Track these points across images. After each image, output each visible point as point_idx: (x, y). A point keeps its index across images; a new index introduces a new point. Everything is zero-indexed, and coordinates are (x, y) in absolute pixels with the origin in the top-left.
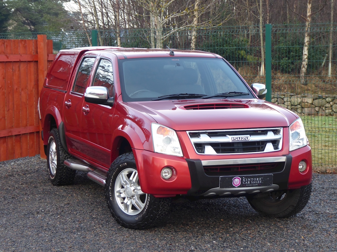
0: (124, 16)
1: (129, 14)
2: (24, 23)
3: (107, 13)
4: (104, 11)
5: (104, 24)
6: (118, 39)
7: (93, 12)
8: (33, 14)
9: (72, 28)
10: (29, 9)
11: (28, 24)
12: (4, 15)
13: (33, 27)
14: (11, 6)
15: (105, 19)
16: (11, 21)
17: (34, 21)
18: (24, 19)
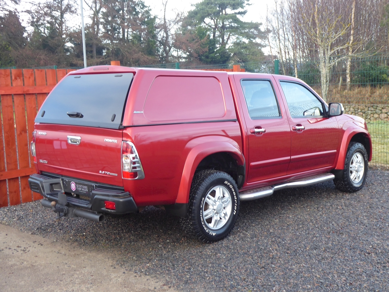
0: (299, 53)
1: (303, 52)
2: (239, 62)
3: (288, 52)
4: (286, 51)
5: (286, 60)
6: (296, 69)
7: (279, 52)
8: (243, 56)
9: (265, 63)
10: (241, 53)
11: (241, 62)
12: (226, 57)
13: (243, 64)
14: (230, 52)
15: (287, 55)
16: (231, 61)
17: (244, 60)
18: (239, 59)
